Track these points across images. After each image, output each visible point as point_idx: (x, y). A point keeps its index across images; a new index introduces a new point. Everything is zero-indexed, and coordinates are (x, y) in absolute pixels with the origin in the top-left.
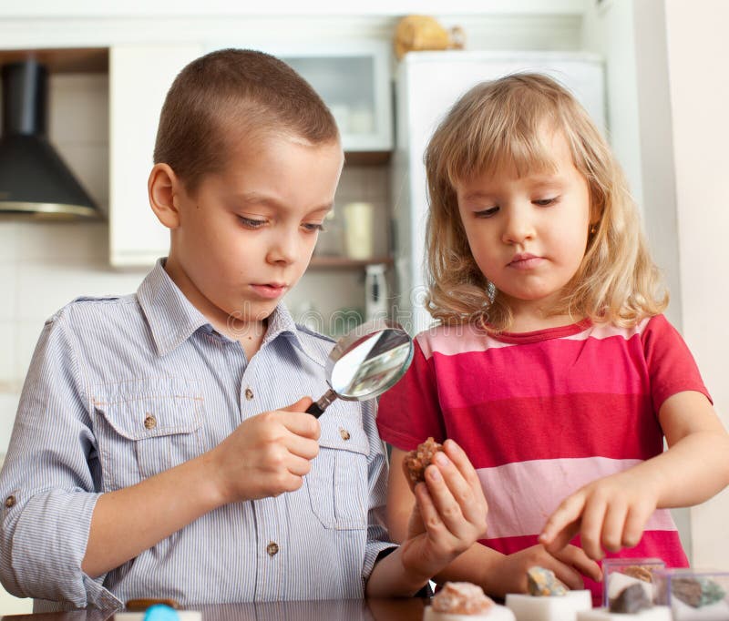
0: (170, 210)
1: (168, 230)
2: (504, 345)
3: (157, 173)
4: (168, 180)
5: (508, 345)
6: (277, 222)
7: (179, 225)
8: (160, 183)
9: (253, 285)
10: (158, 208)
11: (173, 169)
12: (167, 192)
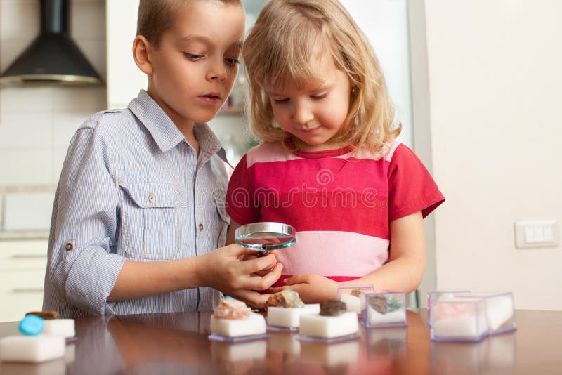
0: (147, 63)
1: (146, 76)
2: (298, 158)
3: (138, 42)
4: (144, 45)
5: (300, 158)
6: (209, 56)
7: (153, 71)
8: (140, 48)
9: (199, 96)
10: (140, 63)
11: (146, 37)
12: (144, 52)
